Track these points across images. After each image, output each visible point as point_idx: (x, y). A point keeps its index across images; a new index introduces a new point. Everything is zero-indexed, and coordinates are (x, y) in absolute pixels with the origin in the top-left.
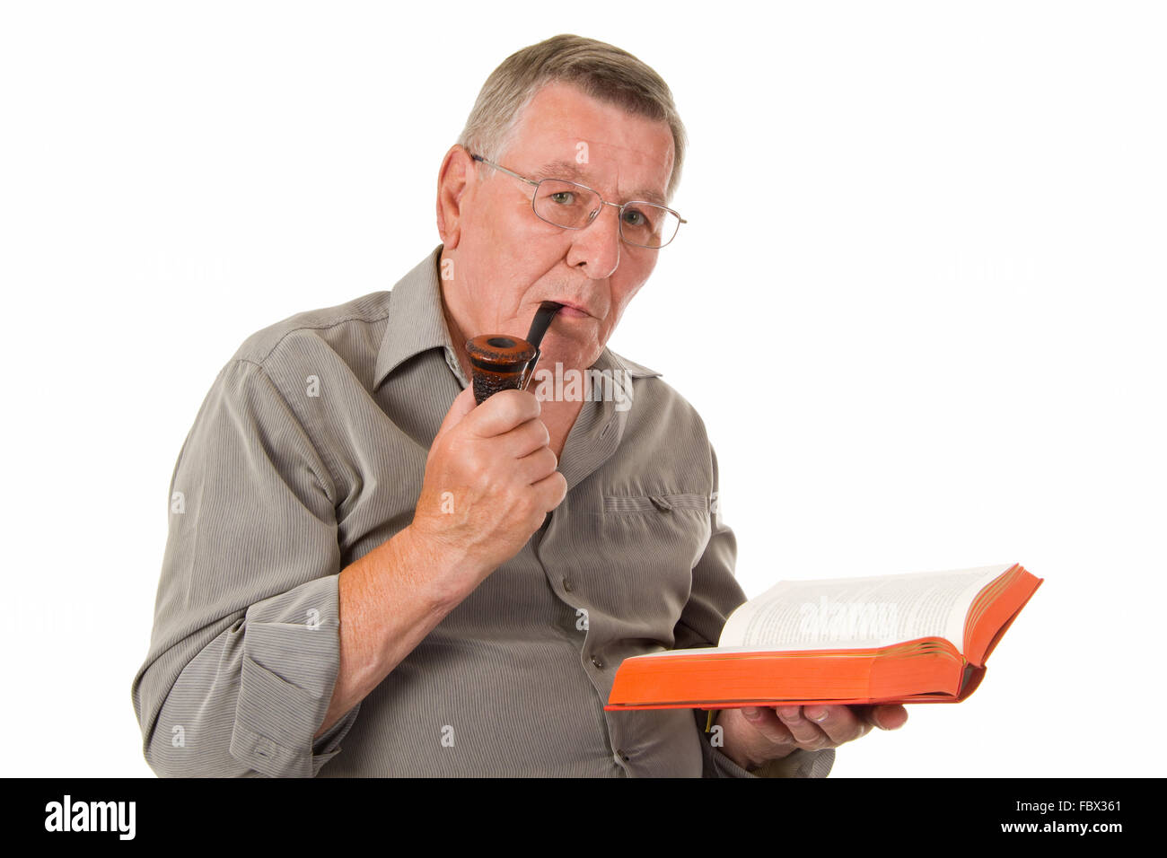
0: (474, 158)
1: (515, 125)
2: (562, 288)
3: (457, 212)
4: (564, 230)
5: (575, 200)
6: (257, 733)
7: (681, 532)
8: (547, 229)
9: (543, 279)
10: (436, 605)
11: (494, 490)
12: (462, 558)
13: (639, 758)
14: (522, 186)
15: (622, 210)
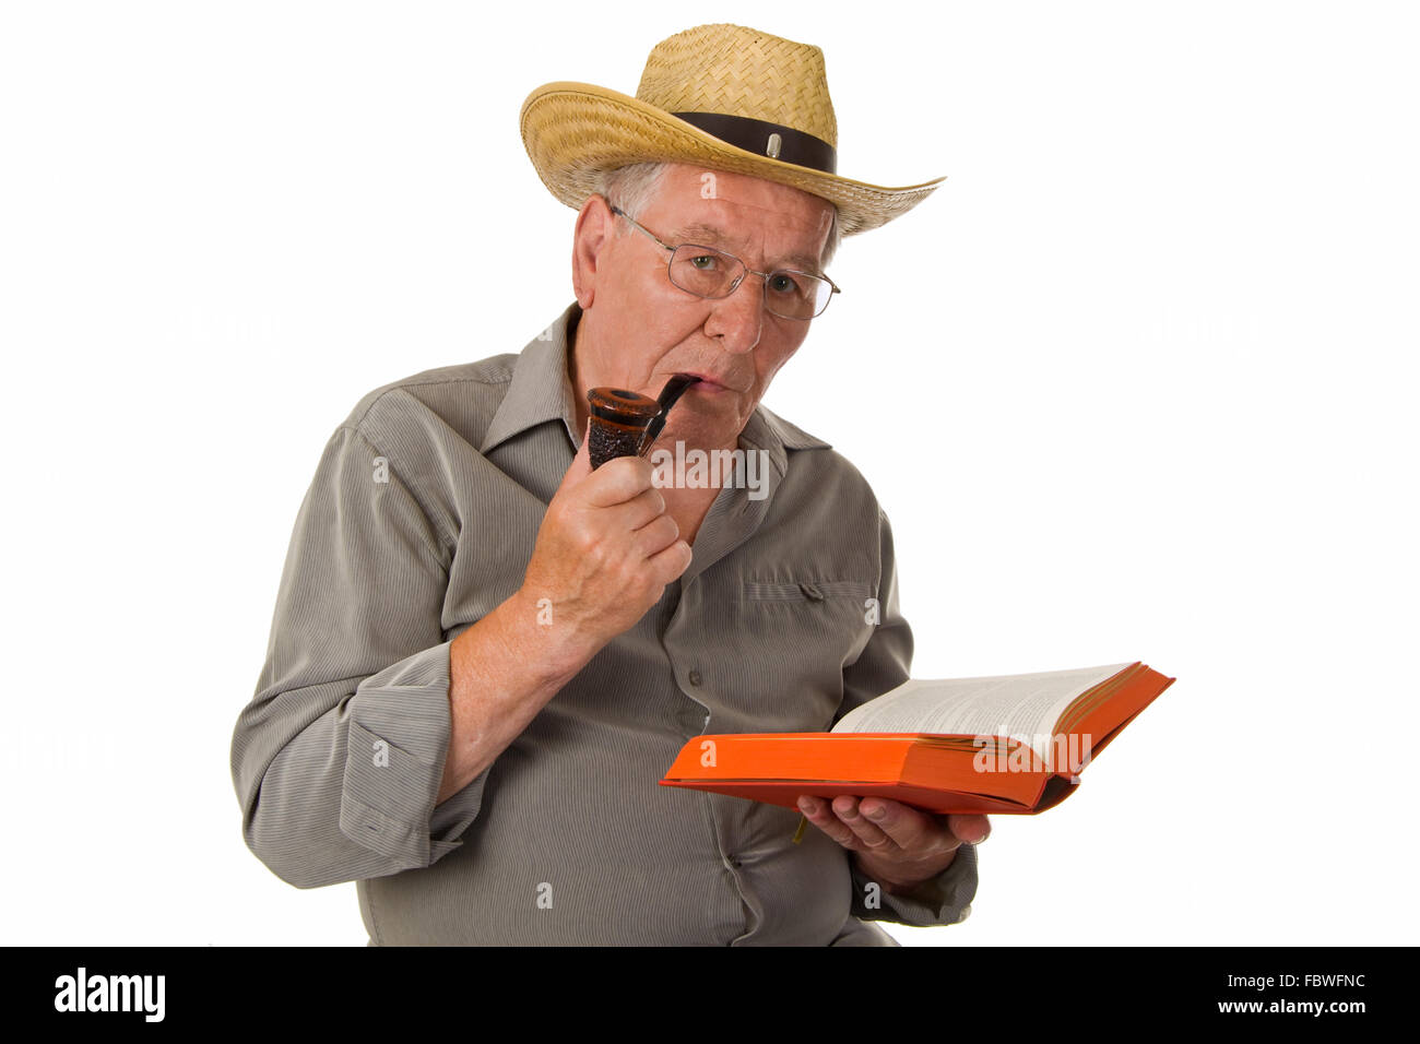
0: (614, 211)
1: (657, 178)
2: (697, 359)
3: (594, 269)
4: (703, 298)
5: (716, 266)
6: (364, 803)
7: (831, 624)
8: (685, 297)
9: (677, 348)
10: (548, 679)
11: (607, 566)
12: (573, 631)
13: (755, 865)
14: (659, 248)
15: (768, 279)
